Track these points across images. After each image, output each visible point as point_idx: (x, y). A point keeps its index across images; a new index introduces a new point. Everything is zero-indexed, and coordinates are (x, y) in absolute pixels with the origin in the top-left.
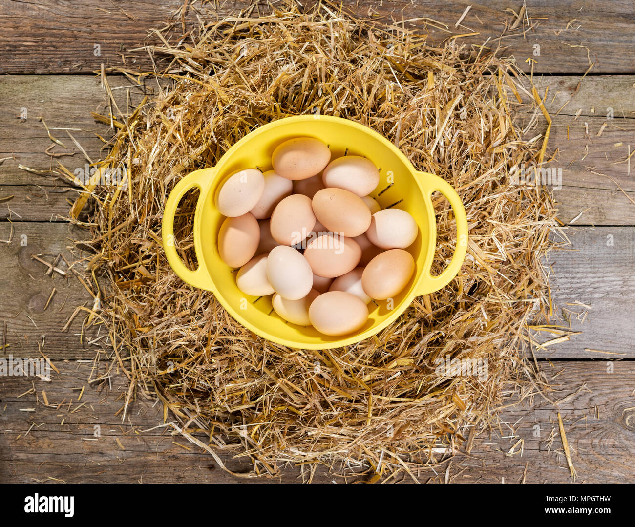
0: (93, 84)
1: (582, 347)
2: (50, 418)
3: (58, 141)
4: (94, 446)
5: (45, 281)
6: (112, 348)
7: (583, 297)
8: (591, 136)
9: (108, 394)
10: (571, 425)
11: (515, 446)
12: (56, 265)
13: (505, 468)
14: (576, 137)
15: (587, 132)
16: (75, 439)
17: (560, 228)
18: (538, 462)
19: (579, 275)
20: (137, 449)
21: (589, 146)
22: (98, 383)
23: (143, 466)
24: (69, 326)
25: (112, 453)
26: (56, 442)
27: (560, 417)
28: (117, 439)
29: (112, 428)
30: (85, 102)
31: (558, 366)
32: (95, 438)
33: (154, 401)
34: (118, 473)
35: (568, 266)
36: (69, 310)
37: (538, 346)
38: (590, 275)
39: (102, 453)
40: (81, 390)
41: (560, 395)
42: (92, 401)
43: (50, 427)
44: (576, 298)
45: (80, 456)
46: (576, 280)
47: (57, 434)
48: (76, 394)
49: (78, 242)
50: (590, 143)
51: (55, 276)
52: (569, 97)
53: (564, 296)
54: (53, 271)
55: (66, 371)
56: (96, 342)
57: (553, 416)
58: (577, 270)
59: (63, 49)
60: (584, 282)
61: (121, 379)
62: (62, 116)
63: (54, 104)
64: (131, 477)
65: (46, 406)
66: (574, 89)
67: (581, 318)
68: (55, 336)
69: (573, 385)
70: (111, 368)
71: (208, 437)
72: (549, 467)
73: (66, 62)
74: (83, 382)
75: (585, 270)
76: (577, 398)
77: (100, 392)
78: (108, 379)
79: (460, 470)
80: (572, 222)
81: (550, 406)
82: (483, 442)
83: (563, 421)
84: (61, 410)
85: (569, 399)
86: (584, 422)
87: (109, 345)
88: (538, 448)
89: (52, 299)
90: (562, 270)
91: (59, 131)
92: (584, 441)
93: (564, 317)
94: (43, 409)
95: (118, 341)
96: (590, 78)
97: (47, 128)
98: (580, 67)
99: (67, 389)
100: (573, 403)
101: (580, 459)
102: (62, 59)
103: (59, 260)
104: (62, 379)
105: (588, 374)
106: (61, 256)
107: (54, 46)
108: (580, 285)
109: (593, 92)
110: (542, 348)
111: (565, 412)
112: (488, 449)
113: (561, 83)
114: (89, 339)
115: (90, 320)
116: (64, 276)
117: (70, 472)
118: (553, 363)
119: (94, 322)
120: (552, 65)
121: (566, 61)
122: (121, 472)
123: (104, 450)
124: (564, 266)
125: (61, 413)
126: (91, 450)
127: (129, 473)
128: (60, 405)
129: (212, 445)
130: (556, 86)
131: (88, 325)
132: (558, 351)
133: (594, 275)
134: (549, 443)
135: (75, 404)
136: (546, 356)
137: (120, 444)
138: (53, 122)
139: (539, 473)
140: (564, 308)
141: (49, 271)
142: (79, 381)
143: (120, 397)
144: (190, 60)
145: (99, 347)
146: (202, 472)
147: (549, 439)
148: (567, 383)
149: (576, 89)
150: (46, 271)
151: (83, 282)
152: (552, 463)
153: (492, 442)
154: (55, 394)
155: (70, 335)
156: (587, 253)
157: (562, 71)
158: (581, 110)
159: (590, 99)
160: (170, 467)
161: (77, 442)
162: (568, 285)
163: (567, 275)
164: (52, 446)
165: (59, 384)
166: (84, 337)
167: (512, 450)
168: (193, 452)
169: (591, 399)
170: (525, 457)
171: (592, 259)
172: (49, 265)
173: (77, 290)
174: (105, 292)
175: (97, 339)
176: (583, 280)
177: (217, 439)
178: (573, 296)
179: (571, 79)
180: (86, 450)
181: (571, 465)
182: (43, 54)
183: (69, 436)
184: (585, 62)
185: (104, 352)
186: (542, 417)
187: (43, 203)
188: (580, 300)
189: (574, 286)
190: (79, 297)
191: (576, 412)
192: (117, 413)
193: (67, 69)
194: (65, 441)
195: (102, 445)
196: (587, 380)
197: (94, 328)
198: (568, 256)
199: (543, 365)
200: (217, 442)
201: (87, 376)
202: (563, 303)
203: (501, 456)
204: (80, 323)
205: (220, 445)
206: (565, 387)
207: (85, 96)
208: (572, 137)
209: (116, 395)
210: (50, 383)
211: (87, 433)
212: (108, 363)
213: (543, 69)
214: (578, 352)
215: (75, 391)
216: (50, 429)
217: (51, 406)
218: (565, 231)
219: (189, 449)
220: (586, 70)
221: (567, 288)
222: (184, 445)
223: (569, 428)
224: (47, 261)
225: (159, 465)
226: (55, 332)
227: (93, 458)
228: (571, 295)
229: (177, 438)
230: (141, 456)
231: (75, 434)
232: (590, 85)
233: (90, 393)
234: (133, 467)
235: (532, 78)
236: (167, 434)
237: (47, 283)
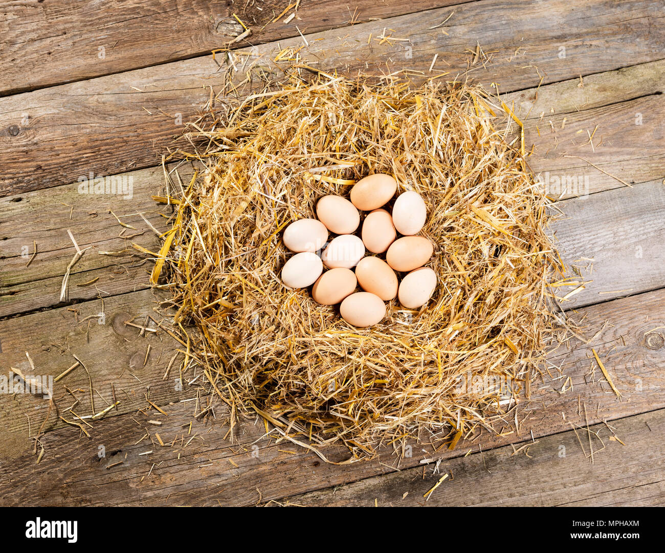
0: (148, 175)
1: (597, 292)
2: (167, 456)
3: (128, 226)
4: (210, 470)
5: (140, 341)
6: (209, 383)
7: (586, 252)
8: (557, 130)
9: (214, 423)
10: (605, 356)
11: (565, 384)
12: (147, 326)
13: (562, 404)
14: (546, 133)
15: (553, 127)
16: (193, 468)
17: (553, 204)
18: (587, 393)
19: (578, 237)
20: (249, 464)
21: (557, 138)
22: (202, 416)
23: (257, 477)
24: (168, 374)
25: (228, 472)
26: (177, 474)
27: (595, 352)
28: (230, 459)
29: (223, 451)
30: (144, 190)
31: (581, 312)
32: (210, 463)
33: (254, 420)
34: (237, 488)
35: (567, 232)
36: (166, 360)
37: (561, 299)
38: (586, 235)
39: (219, 475)
40: (189, 425)
41: (589, 335)
42: (201, 432)
43: (169, 463)
44: (581, 255)
45: (200, 482)
46: (576, 242)
47: (176, 467)
48: (186, 430)
49: (162, 303)
50: (558, 135)
51: (148, 334)
52: (532, 105)
53: (571, 256)
54: (145, 331)
55: (173, 412)
56: (195, 382)
57: (589, 353)
58: (575, 233)
59: (117, 153)
60: (583, 241)
61: (222, 407)
62: (128, 205)
63: (118, 197)
64: (248, 489)
65: (162, 447)
66: (534, 98)
67: (589, 270)
68: (158, 385)
69: (598, 325)
70: (211, 401)
71: (307, 438)
72: (598, 395)
73: (122, 163)
74: (189, 418)
75: (581, 232)
76: (604, 334)
77: (206, 423)
78: (211, 410)
79: (525, 415)
80: (561, 198)
81: (584, 345)
82: (538, 387)
83: (598, 355)
84: (175, 446)
85: (597, 335)
86: (615, 351)
87: (206, 382)
88: (584, 382)
89: (149, 355)
90: (564, 236)
91: (128, 218)
92: (620, 367)
93: (576, 272)
94: (160, 450)
95: (214, 376)
96: (543, 88)
97: (117, 217)
98: (534, 82)
99: (177, 428)
100: (602, 339)
101: (621, 382)
102: (118, 161)
103: (149, 322)
104: (171, 420)
105: (607, 313)
106: (149, 317)
107: (109, 153)
108: (580, 245)
109: (549, 97)
110: (566, 300)
111: (597, 347)
112: (544, 392)
113: (523, 96)
114: (188, 381)
115: (185, 364)
116: (155, 333)
117: (195, 498)
118: (577, 310)
119: (189, 365)
120: (512, 85)
121: (521, 79)
122: (239, 487)
123: (221, 472)
124: (564, 232)
125: (176, 449)
126: (209, 475)
127: (246, 486)
128: (173, 442)
129: (313, 444)
130: (519, 98)
131: (185, 369)
132: (578, 300)
133: (589, 234)
134: (592, 375)
135: (186, 438)
136: (570, 306)
137: (233, 463)
138: (121, 211)
139: (591, 402)
140: (573, 265)
141: (142, 332)
142: (186, 418)
143: (225, 423)
144: (225, 139)
145: (198, 385)
146: (310, 470)
147: (591, 372)
148: (592, 324)
149: (535, 98)
150: (139, 333)
151: (173, 335)
152: (599, 391)
153: (546, 385)
154: (167, 434)
155: (171, 381)
156: (579, 218)
157: (521, 88)
158: (543, 113)
159: (548, 103)
160: (281, 472)
161: (195, 470)
162: (572, 247)
163: (568, 239)
164: (174, 479)
165: (168, 425)
166: (183, 380)
167: (564, 388)
168: (297, 455)
169: (615, 332)
170: (576, 392)
171: (584, 222)
172: (141, 327)
173: (168, 343)
174: (193, 339)
175: (195, 379)
176: (582, 240)
177: (316, 437)
178: (578, 254)
179: (529, 92)
180: (204, 475)
181: (615, 389)
182: (101, 161)
183: (187, 467)
184: (536, 77)
185: (203, 388)
186: (581, 355)
187: (125, 278)
188: (584, 255)
189: (576, 246)
190: (172, 348)
191: (607, 345)
192: (224, 438)
193: (124, 168)
194: (184, 472)
195: (218, 468)
196: (608, 318)
197: (190, 371)
198: (565, 224)
199: (570, 313)
200: (316, 440)
201: (192, 412)
202: (571, 262)
203: (556, 396)
204: (177, 369)
205: (320, 442)
206: (591, 327)
207: (143, 186)
208: (542, 134)
209: (220, 422)
210: (161, 425)
211: (202, 460)
212: (207, 397)
213: (506, 89)
214: (594, 296)
215: (184, 427)
216: (169, 465)
217: (166, 444)
218: (557, 205)
219: (294, 453)
220: (539, 84)
221: (571, 249)
222: (289, 450)
223: (605, 359)
224: (139, 324)
225: (271, 473)
226: (157, 382)
227: (212, 481)
228: (576, 253)
229: (281, 446)
230: (253, 469)
231: (192, 464)
232: (545, 93)
233: (197, 426)
234: (249, 480)
235: (499, 97)
236: (272, 445)
237: (142, 342)
